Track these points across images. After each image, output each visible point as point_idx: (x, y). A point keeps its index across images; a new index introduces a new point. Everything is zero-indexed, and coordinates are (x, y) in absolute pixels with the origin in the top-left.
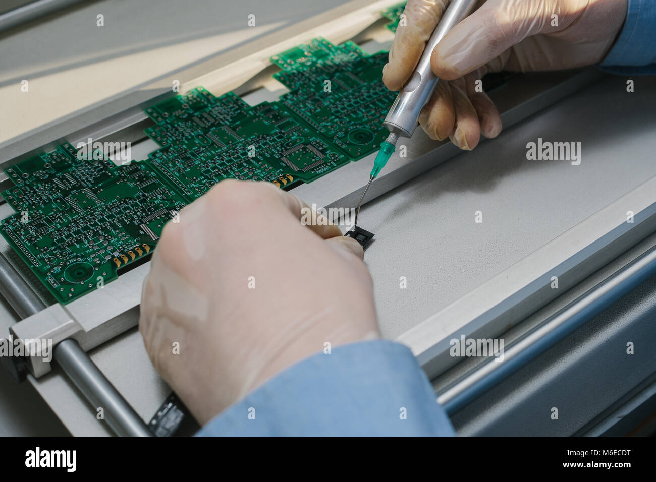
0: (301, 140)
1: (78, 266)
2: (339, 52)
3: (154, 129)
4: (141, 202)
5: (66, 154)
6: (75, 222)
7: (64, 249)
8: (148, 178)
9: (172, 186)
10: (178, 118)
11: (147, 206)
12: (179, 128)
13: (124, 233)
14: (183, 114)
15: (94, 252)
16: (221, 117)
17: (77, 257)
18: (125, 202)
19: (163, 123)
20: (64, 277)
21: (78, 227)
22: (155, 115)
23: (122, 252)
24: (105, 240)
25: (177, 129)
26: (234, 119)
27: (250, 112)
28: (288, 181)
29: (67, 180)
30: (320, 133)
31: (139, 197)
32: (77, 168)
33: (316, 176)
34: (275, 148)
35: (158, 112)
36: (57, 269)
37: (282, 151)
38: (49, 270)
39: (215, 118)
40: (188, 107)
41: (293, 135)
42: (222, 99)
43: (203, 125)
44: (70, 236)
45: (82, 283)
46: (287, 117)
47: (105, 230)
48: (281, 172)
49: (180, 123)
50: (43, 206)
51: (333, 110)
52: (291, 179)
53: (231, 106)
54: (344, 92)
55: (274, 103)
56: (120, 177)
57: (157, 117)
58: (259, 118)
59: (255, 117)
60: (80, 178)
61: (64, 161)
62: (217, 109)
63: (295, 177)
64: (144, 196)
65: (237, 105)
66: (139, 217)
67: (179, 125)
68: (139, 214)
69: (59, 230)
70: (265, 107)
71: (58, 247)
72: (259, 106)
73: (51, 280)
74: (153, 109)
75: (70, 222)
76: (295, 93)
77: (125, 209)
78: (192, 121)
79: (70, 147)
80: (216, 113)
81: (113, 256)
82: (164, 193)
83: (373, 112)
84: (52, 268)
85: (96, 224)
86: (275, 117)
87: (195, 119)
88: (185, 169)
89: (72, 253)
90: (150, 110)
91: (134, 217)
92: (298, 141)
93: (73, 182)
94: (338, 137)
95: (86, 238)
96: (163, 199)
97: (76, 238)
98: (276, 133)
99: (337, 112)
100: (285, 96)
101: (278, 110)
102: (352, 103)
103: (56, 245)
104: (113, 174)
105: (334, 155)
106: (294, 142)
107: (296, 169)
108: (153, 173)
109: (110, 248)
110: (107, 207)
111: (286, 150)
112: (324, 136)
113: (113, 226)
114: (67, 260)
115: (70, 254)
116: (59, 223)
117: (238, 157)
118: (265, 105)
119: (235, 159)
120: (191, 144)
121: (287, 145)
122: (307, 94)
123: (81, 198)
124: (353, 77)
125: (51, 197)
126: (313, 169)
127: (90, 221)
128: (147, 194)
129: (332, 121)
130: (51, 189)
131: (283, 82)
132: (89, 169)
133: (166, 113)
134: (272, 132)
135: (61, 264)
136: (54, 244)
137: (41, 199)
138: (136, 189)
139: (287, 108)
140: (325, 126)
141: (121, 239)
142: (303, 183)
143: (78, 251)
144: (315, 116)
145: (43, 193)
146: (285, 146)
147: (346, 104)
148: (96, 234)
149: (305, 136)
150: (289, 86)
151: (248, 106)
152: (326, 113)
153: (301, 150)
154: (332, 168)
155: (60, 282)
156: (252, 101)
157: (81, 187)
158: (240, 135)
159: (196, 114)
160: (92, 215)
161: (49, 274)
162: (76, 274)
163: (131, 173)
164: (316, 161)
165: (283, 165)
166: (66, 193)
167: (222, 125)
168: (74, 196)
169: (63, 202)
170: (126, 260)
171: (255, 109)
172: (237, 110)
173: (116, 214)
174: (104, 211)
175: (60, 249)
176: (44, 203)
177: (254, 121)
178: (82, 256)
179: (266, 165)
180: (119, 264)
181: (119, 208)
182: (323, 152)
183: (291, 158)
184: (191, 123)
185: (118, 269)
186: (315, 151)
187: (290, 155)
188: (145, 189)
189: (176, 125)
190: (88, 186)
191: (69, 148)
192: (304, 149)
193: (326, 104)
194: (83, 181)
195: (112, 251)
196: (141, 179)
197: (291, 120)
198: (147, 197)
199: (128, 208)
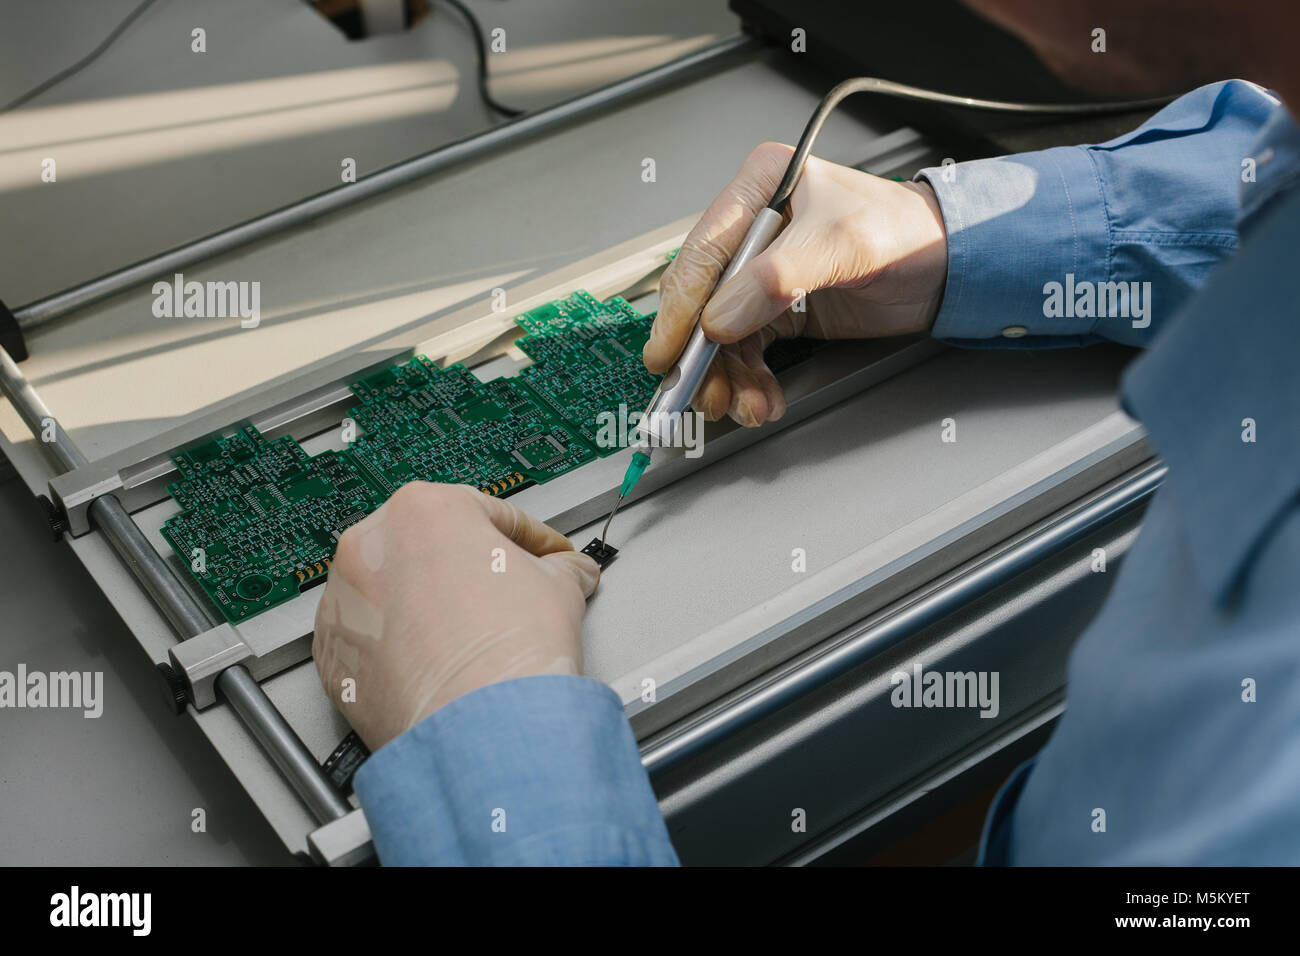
0: (539, 428)
1: (254, 580)
2: (603, 312)
3: (359, 410)
4: (336, 502)
5: (248, 440)
6: (254, 526)
7: (239, 557)
8: (346, 473)
9: (374, 484)
10: (390, 397)
11: (342, 508)
12: (390, 410)
13: (312, 541)
14: (398, 392)
15: (274, 563)
16: (444, 396)
17: (253, 568)
18: (316, 502)
19: (371, 402)
20: (237, 592)
21: (257, 532)
22: (362, 392)
23: (307, 564)
24: (288, 548)
25: (387, 411)
26: (459, 400)
27: (480, 391)
28: (517, 480)
29: (248, 473)
30: (565, 419)
31: (333, 497)
32: (260, 458)
33: (553, 476)
34: (506, 439)
35: (366, 389)
36: (229, 583)
37: (514, 443)
38: (219, 583)
39: (436, 398)
40: (403, 382)
41: (531, 422)
42: (447, 373)
43: (420, 406)
44: (247, 542)
45: (258, 600)
46: (525, 397)
47: (289, 536)
48: (510, 470)
49: (392, 403)
50: (217, 505)
51: (585, 390)
52: (521, 478)
53: (458, 381)
54: (603, 366)
55: (512, 380)
56: (312, 471)
57: (365, 395)
58: (490, 398)
59: (486, 396)
60: (264, 470)
61: (246, 449)
62: (439, 385)
63: (525, 476)
64: (339, 495)
65: (466, 380)
66: (331, 521)
67: (390, 406)
68: (331, 517)
69: (233, 535)
70: (500, 385)
71: (232, 556)
72: (492, 382)
73: (221, 595)
74: (360, 383)
75: (248, 526)
76: (539, 366)
77: (315, 511)
78: (408, 401)
79: (255, 431)
80: (438, 391)
81: (296, 569)
82: (364, 493)
83: (636, 393)
84: (223, 580)
85: (279, 529)
86: (511, 399)
87: (411, 398)
88: (393, 462)
89: (248, 563)
90: (356, 386)
91: (326, 521)
92: (536, 429)
93: (255, 476)
94: (586, 426)
95: (266, 546)
96: (362, 500)
97: (254, 545)
98: (509, 419)
99: (591, 392)
100: (526, 371)
101: (516, 388)
102: (610, 381)
103: (229, 553)
104: (304, 467)
105: (578, 450)
106: (531, 431)
107: (529, 466)
108: (352, 467)
109: (294, 558)
110: (294, 509)
111: (520, 440)
112: (568, 424)
113: (300, 532)
114: (242, 572)
115: (245, 564)
116: (234, 526)
117: (460, 449)
118: (500, 381)
119: (455, 451)
120: (403, 430)
121: (522, 435)
122: (555, 368)
123: (263, 496)
124: (617, 346)
125: (227, 494)
126: (549, 467)
127: (272, 525)
128: (343, 493)
129: (581, 405)
130: (228, 484)
131: (527, 351)
132: (275, 460)
133: (376, 390)
134: (505, 418)
135: (235, 575)
136: (227, 552)
137: (214, 496)
138: (330, 487)
139: (526, 386)
140: (572, 411)
141: (307, 548)
142: (534, 483)
143: (256, 561)
144: (561, 397)
145: (218, 488)
146: (519, 437)
147: (603, 382)
148: (278, 541)
149: (546, 423)
150: (533, 357)
151: (479, 382)
152: (576, 393)
153: (538, 442)
154: (574, 466)
155: (232, 598)
156: (484, 375)
157: (264, 482)
158: (464, 419)
159: (412, 392)
160: (275, 517)
161: (219, 588)
162: (251, 587)
163: (326, 466)
164: (555, 456)
165: (514, 461)
166: (245, 489)
167: (444, 407)
168: (255, 493)
169: (241, 500)
170: (311, 573)
171: (487, 386)
172: (465, 387)
173: (304, 517)
174: (289, 513)
175: (235, 558)
176: (219, 501)
177: (484, 402)
178: (260, 568)
179: (493, 460)
180: (302, 577)
181: (308, 509)
182: (565, 445)
183: (525, 453)
184: (406, 403)
185: (300, 584)
186: (556, 443)
187: (524, 447)
188: (342, 488)
189: (386, 406)
190: (272, 481)
191: (252, 433)
192: (542, 440)
193: (577, 382)
194: (267, 474)
195: (296, 562)
196: (338, 474)
197: (530, 402)
198: (343, 497)
199: (319, 510)
